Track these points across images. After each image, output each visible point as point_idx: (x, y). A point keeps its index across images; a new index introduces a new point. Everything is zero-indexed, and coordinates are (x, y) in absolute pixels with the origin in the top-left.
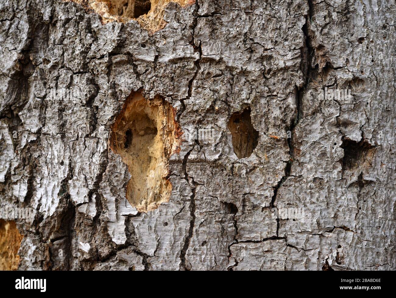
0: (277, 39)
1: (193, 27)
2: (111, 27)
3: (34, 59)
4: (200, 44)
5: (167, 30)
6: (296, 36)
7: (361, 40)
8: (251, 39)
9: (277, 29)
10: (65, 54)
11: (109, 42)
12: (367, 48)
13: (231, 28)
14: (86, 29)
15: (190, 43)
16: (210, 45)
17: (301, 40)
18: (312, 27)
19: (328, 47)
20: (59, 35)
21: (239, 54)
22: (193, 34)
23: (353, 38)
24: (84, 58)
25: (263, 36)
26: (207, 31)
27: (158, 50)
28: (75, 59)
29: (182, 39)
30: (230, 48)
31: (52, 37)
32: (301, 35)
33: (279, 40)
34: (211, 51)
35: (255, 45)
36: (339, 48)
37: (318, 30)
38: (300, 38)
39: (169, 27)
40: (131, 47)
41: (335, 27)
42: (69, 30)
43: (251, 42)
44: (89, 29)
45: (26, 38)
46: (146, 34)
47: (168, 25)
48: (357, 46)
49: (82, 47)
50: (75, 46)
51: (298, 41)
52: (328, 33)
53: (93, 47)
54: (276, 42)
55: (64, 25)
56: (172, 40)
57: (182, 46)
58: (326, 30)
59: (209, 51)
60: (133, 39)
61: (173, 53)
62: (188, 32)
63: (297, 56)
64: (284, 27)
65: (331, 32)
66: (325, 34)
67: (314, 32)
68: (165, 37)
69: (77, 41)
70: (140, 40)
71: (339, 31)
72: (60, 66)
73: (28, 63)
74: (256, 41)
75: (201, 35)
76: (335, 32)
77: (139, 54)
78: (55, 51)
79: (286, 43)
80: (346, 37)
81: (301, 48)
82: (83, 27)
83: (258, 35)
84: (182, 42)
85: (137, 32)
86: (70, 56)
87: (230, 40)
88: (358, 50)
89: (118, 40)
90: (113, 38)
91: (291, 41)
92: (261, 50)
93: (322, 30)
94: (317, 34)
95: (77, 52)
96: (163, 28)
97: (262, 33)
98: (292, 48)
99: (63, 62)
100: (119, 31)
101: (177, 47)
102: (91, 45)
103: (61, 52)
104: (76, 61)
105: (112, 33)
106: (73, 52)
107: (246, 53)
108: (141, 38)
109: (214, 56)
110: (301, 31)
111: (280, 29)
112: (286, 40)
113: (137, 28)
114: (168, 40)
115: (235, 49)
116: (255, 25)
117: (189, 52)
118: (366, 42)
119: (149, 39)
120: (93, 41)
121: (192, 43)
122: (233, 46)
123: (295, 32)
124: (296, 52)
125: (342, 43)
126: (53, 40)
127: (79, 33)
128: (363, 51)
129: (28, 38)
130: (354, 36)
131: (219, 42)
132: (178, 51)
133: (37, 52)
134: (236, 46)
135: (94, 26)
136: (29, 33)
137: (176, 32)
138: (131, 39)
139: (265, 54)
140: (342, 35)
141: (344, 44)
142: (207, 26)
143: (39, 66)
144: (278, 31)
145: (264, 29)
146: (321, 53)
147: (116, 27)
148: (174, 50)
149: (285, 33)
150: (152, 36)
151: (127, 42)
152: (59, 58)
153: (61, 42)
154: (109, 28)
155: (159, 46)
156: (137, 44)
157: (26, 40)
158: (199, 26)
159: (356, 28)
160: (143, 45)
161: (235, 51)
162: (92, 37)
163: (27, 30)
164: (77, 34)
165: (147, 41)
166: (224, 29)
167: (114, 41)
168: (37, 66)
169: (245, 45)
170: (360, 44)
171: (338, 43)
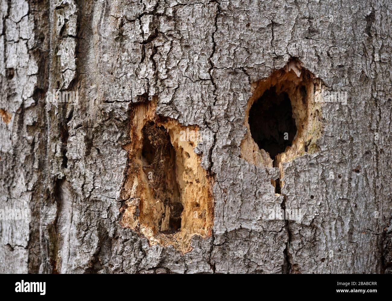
0: (266, 259)
1: (210, 252)
2: (156, 249)
3: (102, 260)
4: (215, 263)
5: (193, 253)
6: (279, 257)
7: (323, 260)
8: (249, 259)
9: (266, 252)
10: (124, 262)
11: (154, 260)
12: (327, 265)
13: (235, 251)
14: (138, 248)
15: (208, 262)
16: (221, 264)
17: (282, 260)
18: (290, 251)
19: (300, 265)
20: (120, 249)
21: (240, 269)
22: (210, 257)
23: (318, 259)
24: (137, 267)
25: (257, 257)
26: (219, 255)
27: (186, 266)
28: (131, 267)
29: (203, 260)
30: (235, 266)
31: (115, 249)
32: (282, 257)
33: (268, 259)
34: (222, 268)
35: (251, 263)
36: (308, 265)
37: (294, 253)
38: (282, 258)
39: (194, 251)
40: (169, 264)
41: (305, 251)
42: (127, 247)
43: (249, 261)
44: (140, 248)
45: (96, 247)
46: (178, 255)
47: (193, 250)
48: (320, 264)
49: (136, 260)
50: (131, 258)
51: (280, 260)
52: (301, 255)
53: (143, 262)
54: (266, 261)
55: (123, 243)
56: (196, 261)
57: (203, 265)
58: (299, 253)
59: (220, 268)
60: (170, 259)
61: (196, 269)
62: (207, 256)
63: (279, 271)
64: (271, 250)
65: (303, 254)
66: (299, 256)
67: (291, 254)
68: (191, 258)
69: (132, 255)
70: (174, 259)
71: (308, 254)
72: (120, 270)
73: (97, 261)
74: (252, 261)
75: (215, 258)
76: (306, 254)
77: (174, 268)
78: (117, 258)
79: (272, 261)
80: (313, 258)
81: (282, 266)
82: (137, 247)
83: (254, 256)
84: (203, 262)
85: (173, 254)
86: (128, 266)
87: (234, 261)
88: (321, 267)
89: (160, 259)
90: (157, 258)
91: (276, 260)
92: (255, 266)
93: (297, 252)
94: (293, 256)
95: (132, 264)
96: (190, 252)
97: (257, 255)
98: (276, 265)
99: (123, 268)
100: (160, 253)
101: (199, 266)
102: (142, 259)
103: (121, 261)
104: (131, 269)
105: (156, 253)
106: (130, 263)
107: (245, 268)
108: (175, 257)
109: (223, 272)
110: (283, 253)
111: (268, 252)
112: (272, 259)
113: (173, 251)
114: (194, 260)
115: (238, 266)
116: (252, 249)
117: (207, 269)
118: (326, 261)
119: (181, 259)
120: (143, 257)
121: (209, 263)
122: (236, 265)
123: (279, 255)
124: (279, 268)
125: (310, 263)
126: (115, 251)
127: (134, 250)
128: (324, 267)
129: (98, 247)
130: (318, 257)
131: (227, 262)
132: (200, 268)
133: (104, 255)
134: (238, 264)
135: (144, 247)
136: (98, 244)
137: (199, 255)
138: (169, 258)
139: (258, 269)
140: (310, 256)
141: (311, 263)
142: (220, 252)
143: (105, 265)
144: (267, 253)
145: (258, 251)
146: (296, 268)
147: (159, 249)
148: (197, 267)
149: (272, 255)
150: (183, 257)
151: (166, 260)
152: (120, 265)
153: (121, 253)
154: (154, 249)
155: (188, 264)
156: (173, 262)
157: (97, 248)
158: (214, 251)
159: (320, 252)
160: (177, 263)
161: (238, 268)
162: (142, 254)
163: (97, 242)
164: (132, 250)
165: (179, 260)
166: (230, 252)
167: (157, 260)
168: (103, 264)
169: (245, 262)
170: (323, 263)
171: (307, 262)
